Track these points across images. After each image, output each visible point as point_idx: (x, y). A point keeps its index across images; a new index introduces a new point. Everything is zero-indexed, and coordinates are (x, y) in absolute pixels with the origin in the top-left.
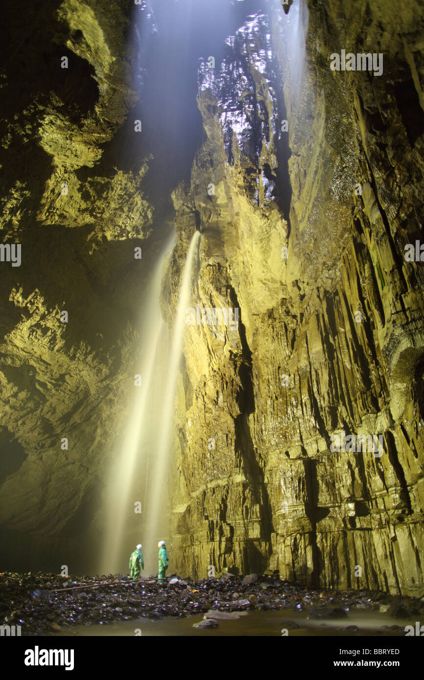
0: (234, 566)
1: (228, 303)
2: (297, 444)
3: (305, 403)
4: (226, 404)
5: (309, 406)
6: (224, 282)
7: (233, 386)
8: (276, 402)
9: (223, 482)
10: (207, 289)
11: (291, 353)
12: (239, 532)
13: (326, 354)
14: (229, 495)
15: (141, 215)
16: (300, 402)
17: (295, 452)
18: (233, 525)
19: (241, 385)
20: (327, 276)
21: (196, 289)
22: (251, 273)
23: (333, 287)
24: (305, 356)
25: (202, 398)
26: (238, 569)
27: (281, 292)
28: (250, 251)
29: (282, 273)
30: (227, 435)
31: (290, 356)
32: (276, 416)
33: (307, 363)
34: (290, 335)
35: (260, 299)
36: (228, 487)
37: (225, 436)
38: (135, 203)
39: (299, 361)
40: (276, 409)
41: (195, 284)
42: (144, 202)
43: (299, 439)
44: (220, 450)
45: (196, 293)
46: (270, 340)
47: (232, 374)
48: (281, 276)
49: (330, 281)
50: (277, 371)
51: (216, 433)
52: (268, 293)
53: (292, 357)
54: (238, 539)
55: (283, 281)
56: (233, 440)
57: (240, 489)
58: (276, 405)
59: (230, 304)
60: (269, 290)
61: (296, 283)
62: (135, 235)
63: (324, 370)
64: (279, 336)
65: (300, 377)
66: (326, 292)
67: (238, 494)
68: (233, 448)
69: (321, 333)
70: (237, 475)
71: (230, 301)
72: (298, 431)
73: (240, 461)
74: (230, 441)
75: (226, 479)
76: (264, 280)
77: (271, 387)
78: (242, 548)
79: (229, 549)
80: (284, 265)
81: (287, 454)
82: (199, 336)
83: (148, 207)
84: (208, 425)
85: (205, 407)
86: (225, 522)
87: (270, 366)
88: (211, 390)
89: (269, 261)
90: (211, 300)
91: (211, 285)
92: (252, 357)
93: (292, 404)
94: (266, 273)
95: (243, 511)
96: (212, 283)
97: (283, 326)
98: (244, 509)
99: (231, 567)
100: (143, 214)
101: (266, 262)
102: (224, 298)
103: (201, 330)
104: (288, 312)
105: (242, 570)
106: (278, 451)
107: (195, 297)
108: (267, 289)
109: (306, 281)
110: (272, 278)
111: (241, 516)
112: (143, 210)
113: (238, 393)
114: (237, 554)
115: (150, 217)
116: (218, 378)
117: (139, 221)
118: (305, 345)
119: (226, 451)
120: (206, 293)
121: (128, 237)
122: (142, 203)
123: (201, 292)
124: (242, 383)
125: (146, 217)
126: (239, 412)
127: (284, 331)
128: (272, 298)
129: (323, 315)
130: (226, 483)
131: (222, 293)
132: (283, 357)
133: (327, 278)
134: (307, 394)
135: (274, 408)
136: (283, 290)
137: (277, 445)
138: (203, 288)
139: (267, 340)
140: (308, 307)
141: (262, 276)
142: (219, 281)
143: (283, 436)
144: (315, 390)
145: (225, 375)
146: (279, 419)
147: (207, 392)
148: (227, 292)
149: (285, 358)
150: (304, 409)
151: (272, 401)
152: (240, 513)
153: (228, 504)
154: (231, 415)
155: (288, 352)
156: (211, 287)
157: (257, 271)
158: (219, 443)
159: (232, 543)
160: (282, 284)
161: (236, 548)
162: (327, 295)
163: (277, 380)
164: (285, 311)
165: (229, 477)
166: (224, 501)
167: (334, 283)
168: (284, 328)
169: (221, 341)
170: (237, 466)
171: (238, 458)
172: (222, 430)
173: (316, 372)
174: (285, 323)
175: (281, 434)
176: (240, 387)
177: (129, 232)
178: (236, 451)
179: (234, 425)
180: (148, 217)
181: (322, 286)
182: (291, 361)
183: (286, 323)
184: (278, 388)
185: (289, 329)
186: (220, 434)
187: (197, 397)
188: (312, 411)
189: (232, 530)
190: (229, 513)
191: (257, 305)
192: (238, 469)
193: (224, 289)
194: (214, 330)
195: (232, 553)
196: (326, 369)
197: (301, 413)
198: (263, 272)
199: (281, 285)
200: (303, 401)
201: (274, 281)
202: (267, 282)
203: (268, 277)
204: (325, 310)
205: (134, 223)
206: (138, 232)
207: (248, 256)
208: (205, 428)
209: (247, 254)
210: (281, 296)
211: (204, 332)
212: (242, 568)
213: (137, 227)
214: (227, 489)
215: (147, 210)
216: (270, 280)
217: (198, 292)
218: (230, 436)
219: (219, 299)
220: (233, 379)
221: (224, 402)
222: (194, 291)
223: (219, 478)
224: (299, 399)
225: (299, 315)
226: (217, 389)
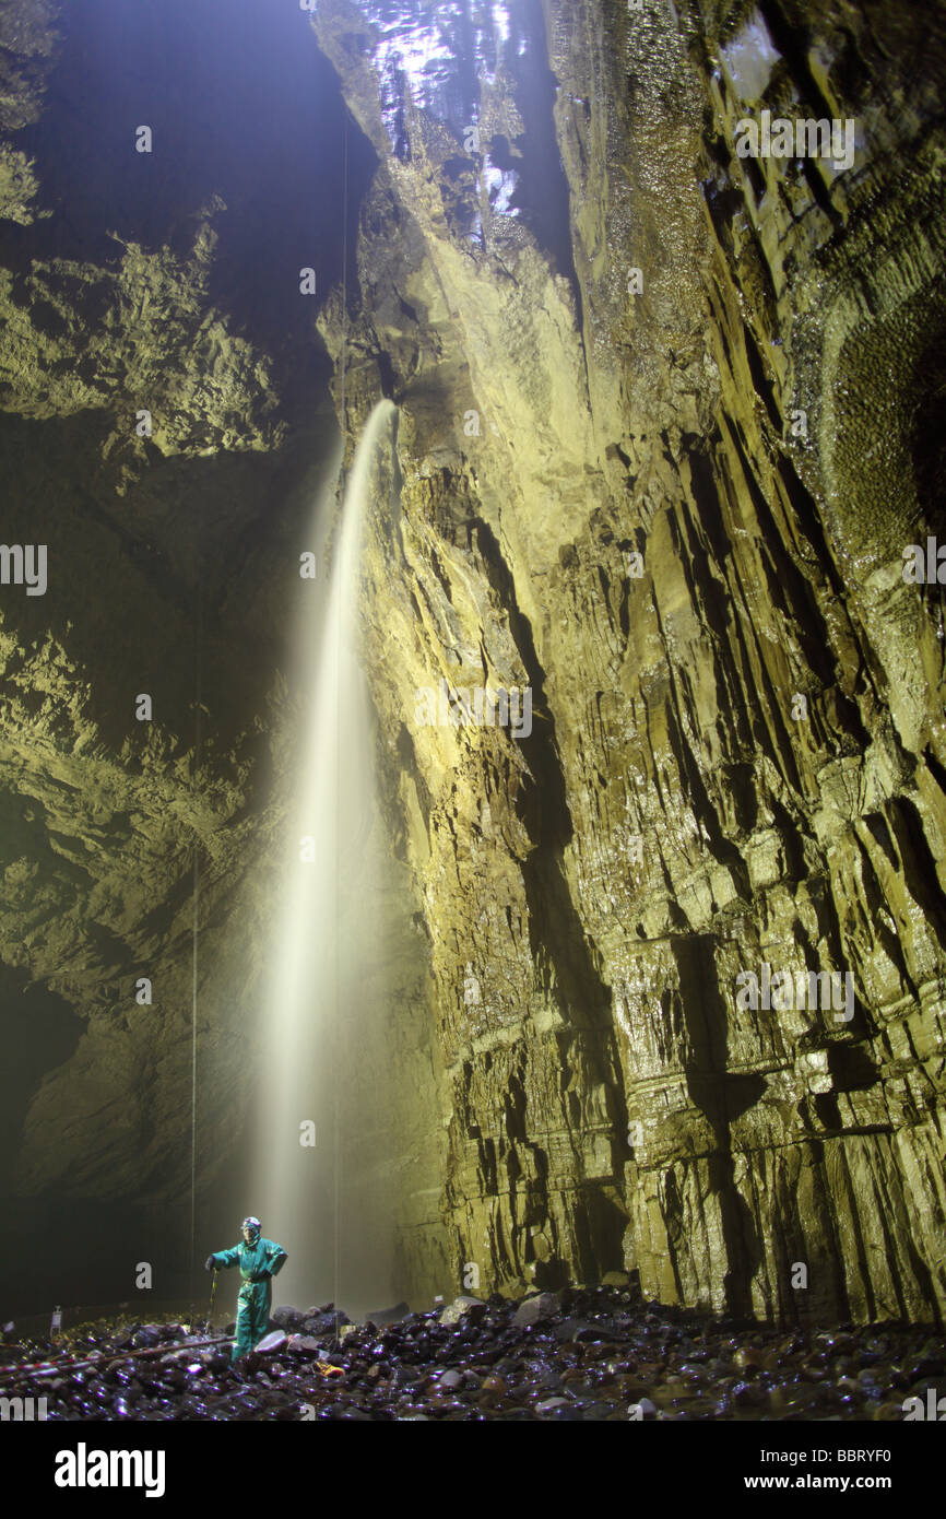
0: (554, 1257)
1: (476, 564)
2: (657, 896)
3: (665, 772)
4: (497, 828)
5: (675, 780)
6: (461, 513)
7: (507, 776)
8: (603, 792)
9: (508, 1036)
10: (423, 541)
11: (625, 647)
12: (561, 1162)
13: (703, 613)
14: (528, 1068)
15: (237, 379)
16: (651, 775)
17: (656, 921)
18: (544, 1146)
19: (528, 771)
20: (683, 386)
21: (397, 547)
22: (515, 465)
23: (704, 417)
24: (654, 638)
25: (447, 825)
26: (567, 1264)
27: (589, 491)
28: (502, 403)
29: (586, 438)
30: (509, 908)
31: (621, 657)
32: (606, 833)
33: (662, 658)
34: (616, 594)
35: (542, 530)
36: (525, 1046)
37: (504, 911)
38: (213, 346)
39: (640, 658)
40: (603, 811)
41: (394, 532)
42: (238, 342)
43: (661, 881)
44: (497, 952)
45: (398, 554)
46: (572, 626)
47: (503, 746)
48: (586, 450)
49: (692, 399)
50: (595, 704)
51: (484, 909)
52: (559, 507)
53: (626, 655)
54: (560, 1185)
55: (593, 463)
56: (525, 921)
57: (553, 1047)
58: (602, 801)
59: (480, 565)
60: (562, 497)
61: (616, 452)
62: (240, 441)
63: (701, 662)
64: (590, 607)
65: (646, 703)
66: (687, 439)
67: (549, 1063)
68: (526, 941)
69: (684, 558)
70: (542, 1013)
71: (480, 557)
72: (657, 859)
73: (547, 973)
74: (516, 925)
75: (517, 1026)
76: (544, 474)
77: (587, 754)
78: (570, 1207)
79: (538, 1213)
80: (586, 413)
81: (640, 930)
82: (424, 665)
83: (255, 358)
84: (465, 890)
85: (456, 846)
86: (523, 1139)
87: (579, 697)
88: (465, 802)
89: (552, 421)
90: (437, 568)
91: (429, 527)
92: (544, 690)
93: (632, 785)
94: (548, 453)
95: (563, 1107)
96: (431, 520)
97: (597, 576)
98: (567, 1100)
99: (547, 1260)
100: (243, 376)
101: (546, 425)
102: (463, 553)
103: (425, 651)
104: (607, 539)
105: (576, 1268)
106: (619, 928)
107: (396, 565)
108: (556, 495)
109: (637, 431)
110: (566, 464)
111: (560, 1122)
112: (242, 367)
113: (520, 793)
114: (561, 1223)
115: (264, 384)
116: (479, 768)
117: (236, 396)
118: (651, 608)
119: (510, 947)
120: (421, 550)
121: (221, 445)
122: (233, 346)
123: (409, 551)
124: (529, 764)
125: (251, 384)
126: (528, 842)
127: (599, 588)
128: (571, 517)
129: (685, 507)
130: (518, 1035)
131: (458, 541)
132: (606, 662)
133: (682, 392)
134: (668, 746)
135: (598, 810)
136: (594, 487)
137: (614, 911)
138: (414, 538)
139: (565, 629)
140: (647, 499)
141: (539, 464)
142: (449, 512)
143: (626, 883)
144: (686, 726)
145: (490, 754)
146: (613, 836)
147: (459, 809)
148: (470, 536)
149: (610, 665)
150: (665, 791)
151: (592, 791)
152: (557, 1112)
153: (528, 1091)
154: (512, 854)
155: (615, 646)
156: (429, 532)
157: (528, 456)
158: (493, 934)
159: (545, 1196)
160: (589, 470)
161: (557, 1207)
162: (693, 447)
163: (597, 730)
164: (601, 536)
165: (526, 1018)
166: (516, 1084)
167: (705, 405)
168: (598, 582)
169: (474, 669)
170: (539, 989)
171: (541, 966)
172: (495, 899)
173: (682, 672)
174: (600, 568)
175: (622, 878)
176: (525, 776)
177: (219, 434)
178: (535, 948)
179: (522, 881)
180: (259, 383)
181: (674, 423)
182: (625, 666)
183: (604, 565)
184: (600, 751)
185: (614, 581)
186: (493, 909)
187: (436, 825)
188: (684, 792)
189: (542, 1160)
190: (533, 1113)
191: (537, 545)
192: (542, 995)
193: (461, 531)
194: (453, 642)
195: (548, 1223)
196: (706, 657)
197: (657, 803)
198: (542, 453)
199: (589, 473)
200: (659, 767)
201: (570, 470)
202: (554, 477)
203: (556, 463)
204: (687, 488)
205: (224, 403)
206: (242, 429)
207: (498, 419)
208: (459, 899)
209: (496, 414)
210: (593, 503)
211: (433, 655)
212: (575, 1260)
213: (237, 415)
214: (522, 1050)
215: (254, 366)
216: (563, 472)
217: (402, 551)
218: (516, 910)
219: (455, 561)
220: (507, 760)
221: (494, 823)
222: (392, 553)
223: (501, 1026)
224: (650, 766)
225: (632, 537)
226: (478, 793)
